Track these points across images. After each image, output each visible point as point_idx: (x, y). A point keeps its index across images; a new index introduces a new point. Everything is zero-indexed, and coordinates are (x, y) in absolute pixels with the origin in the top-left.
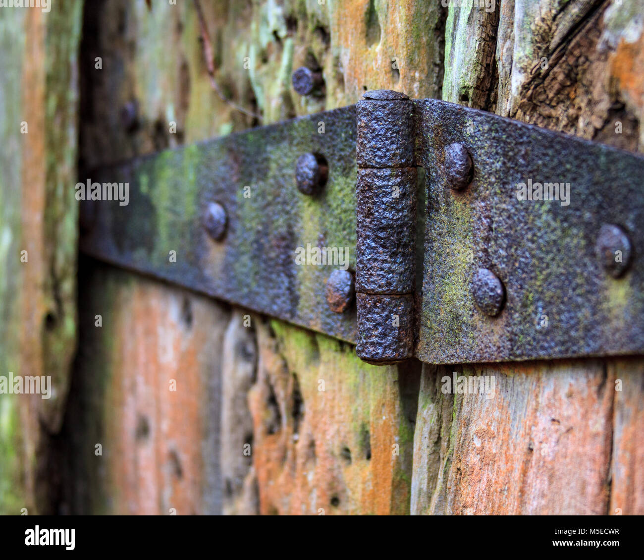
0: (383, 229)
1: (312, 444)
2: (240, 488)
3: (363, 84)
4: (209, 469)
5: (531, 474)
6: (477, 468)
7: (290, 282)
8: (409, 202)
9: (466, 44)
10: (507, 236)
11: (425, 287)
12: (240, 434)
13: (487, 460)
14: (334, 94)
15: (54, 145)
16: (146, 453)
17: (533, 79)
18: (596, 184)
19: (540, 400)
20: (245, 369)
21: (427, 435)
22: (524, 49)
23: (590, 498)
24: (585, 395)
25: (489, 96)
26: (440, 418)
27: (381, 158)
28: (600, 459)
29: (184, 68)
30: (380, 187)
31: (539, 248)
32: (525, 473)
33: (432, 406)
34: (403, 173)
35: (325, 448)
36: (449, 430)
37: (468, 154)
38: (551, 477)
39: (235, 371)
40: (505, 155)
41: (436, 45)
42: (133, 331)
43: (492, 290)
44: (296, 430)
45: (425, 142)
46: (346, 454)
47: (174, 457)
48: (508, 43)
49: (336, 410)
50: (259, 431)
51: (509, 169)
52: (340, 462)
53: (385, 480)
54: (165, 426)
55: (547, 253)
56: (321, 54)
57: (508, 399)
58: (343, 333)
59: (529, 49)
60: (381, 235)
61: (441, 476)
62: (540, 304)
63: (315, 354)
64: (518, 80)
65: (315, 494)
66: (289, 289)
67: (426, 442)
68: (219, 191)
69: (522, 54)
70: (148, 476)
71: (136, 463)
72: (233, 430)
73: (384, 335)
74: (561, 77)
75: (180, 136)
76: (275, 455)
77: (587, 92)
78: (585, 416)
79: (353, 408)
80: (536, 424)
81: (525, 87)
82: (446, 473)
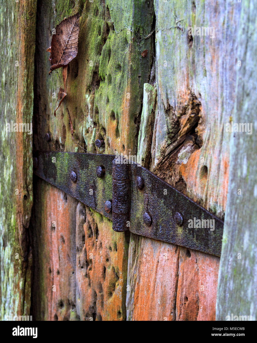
0: (120, 197)
1: (101, 243)
2: (81, 250)
3: (115, 149)
4: (72, 243)
5: (159, 268)
6: (145, 263)
7: (95, 199)
8: (127, 189)
9: (143, 147)
10: (152, 205)
11: (131, 212)
12: (81, 235)
13: (148, 262)
14: (107, 148)
15: (26, 147)
16: (54, 234)
17: (161, 162)
18: (175, 200)
19: (161, 249)
20: (82, 217)
21: (132, 249)
22: (158, 154)
23: (173, 279)
24: (172, 252)
25: (150, 159)
26: (135, 246)
27: (119, 178)
28: (176, 269)
29: (64, 127)
30: (119, 186)
31: (161, 212)
32: (157, 267)
33: (134, 241)
34: (125, 182)
35: (104, 246)
36: (138, 249)
37: (143, 180)
38: (163, 270)
39: (80, 217)
40: (152, 184)
41: (136, 140)
42: (50, 199)
43: (148, 220)
44: (97, 238)
45: (131, 173)
46: (110, 248)
47: (62, 237)
48: (154, 150)
49: (108, 236)
50: (86, 236)
51: (153, 188)
52: (108, 250)
53: (121, 258)
54: (60, 228)
55: (163, 213)
56: (103, 136)
57: (153, 247)
58: (110, 217)
59: (159, 154)
60: (119, 198)
61: (136, 261)
62: (161, 226)
63: (102, 220)
64: (156, 162)
65: (102, 257)
66: (94, 201)
67: (132, 251)
68: (75, 168)
69: (157, 155)
70: (55, 241)
71: (51, 236)
72: (79, 234)
73: (119, 225)
74: (168, 164)
75: (63, 146)
76: (91, 244)
77: (174, 171)
78: (172, 257)
79: (112, 237)
80: (160, 255)
81: (158, 164)
82: (137, 261)
